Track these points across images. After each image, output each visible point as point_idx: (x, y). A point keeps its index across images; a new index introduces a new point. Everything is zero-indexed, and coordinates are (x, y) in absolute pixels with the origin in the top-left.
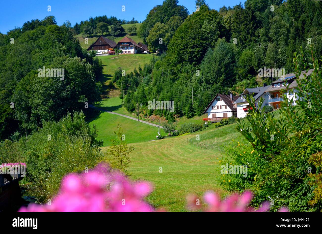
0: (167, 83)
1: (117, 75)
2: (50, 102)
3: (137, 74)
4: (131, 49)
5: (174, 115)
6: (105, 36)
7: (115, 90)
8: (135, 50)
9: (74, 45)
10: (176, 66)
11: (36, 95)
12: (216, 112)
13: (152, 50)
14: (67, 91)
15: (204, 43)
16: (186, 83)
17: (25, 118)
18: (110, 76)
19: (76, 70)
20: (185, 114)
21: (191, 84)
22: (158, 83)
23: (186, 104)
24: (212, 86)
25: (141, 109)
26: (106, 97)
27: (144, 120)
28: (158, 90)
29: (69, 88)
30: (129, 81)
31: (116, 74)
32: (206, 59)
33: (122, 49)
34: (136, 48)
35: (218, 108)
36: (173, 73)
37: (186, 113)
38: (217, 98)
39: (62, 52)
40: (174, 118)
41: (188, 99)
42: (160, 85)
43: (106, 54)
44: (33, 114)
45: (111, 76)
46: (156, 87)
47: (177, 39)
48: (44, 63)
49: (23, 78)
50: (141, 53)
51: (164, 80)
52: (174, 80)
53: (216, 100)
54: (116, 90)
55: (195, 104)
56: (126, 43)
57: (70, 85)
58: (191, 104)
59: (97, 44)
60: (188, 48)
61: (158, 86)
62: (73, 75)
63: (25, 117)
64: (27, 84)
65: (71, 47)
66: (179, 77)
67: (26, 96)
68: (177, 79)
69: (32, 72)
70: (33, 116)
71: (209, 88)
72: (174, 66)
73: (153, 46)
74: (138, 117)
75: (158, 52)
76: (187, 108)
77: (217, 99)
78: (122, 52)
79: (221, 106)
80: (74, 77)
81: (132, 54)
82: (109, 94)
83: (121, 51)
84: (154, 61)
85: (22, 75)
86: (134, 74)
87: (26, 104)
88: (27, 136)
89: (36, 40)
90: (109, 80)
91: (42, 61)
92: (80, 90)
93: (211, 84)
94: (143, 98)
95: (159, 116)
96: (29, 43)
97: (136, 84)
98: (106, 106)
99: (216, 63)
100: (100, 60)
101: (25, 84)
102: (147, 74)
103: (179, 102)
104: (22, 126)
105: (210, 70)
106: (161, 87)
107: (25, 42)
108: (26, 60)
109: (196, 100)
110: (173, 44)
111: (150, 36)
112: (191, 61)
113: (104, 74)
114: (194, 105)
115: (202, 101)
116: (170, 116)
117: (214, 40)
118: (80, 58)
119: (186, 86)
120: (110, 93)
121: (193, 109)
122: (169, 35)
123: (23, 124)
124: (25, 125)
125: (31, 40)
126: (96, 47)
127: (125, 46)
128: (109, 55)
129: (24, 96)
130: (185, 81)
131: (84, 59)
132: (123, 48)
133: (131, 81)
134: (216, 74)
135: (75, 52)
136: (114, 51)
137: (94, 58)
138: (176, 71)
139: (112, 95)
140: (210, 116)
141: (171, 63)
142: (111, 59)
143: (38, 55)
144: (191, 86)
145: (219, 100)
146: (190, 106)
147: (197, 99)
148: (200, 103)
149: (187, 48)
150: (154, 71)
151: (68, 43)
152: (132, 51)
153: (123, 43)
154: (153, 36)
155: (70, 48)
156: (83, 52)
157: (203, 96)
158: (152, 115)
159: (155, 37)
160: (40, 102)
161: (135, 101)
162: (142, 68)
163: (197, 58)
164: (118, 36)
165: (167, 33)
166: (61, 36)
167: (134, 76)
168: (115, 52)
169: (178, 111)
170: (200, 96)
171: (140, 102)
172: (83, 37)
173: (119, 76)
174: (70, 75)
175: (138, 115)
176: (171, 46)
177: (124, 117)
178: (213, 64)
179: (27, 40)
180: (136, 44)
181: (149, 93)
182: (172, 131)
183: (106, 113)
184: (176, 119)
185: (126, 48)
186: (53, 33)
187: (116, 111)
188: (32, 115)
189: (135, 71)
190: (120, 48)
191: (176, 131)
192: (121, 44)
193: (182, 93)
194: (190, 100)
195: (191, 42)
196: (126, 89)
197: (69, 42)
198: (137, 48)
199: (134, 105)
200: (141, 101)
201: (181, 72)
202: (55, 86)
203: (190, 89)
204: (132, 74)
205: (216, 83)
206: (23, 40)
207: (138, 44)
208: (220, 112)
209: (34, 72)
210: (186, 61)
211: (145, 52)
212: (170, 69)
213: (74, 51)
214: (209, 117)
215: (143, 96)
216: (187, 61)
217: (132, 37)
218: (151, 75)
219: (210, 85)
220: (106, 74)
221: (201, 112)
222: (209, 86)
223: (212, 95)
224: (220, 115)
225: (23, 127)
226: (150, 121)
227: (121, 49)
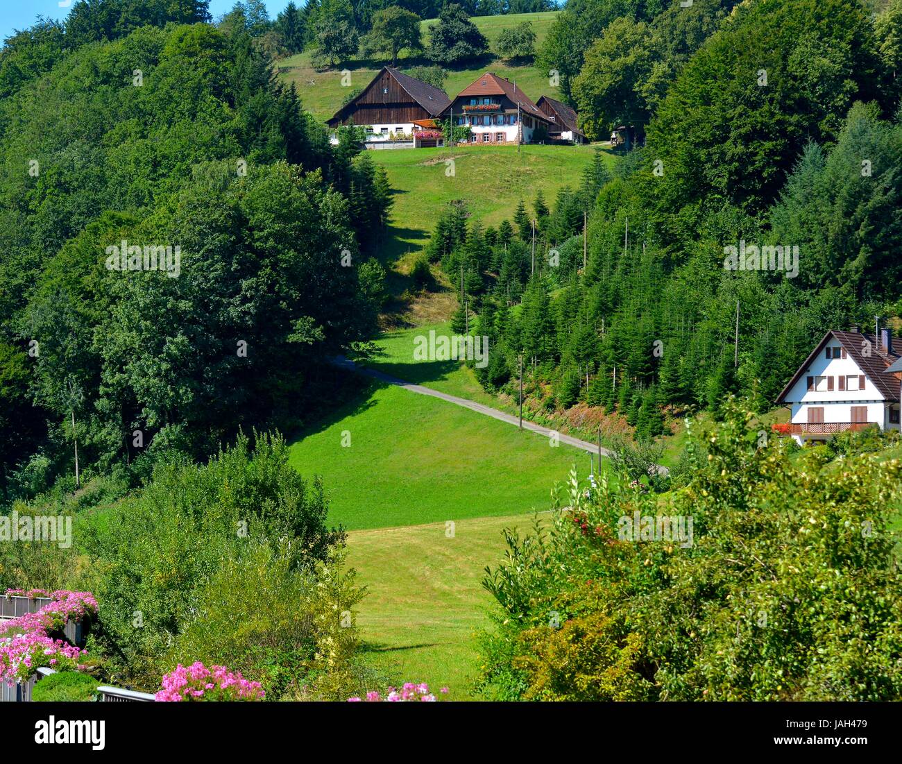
0: (641, 275)
1: (446, 234)
2: (177, 342)
3: (527, 231)
4: (509, 123)
5: (663, 408)
6: (407, 63)
7: (435, 295)
8: (526, 128)
9: (274, 110)
10: (677, 211)
11: (119, 310)
12: (822, 402)
13: (595, 130)
14: (245, 300)
15: (791, 124)
16: (713, 279)
17: (73, 401)
18: (418, 234)
19: (279, 217)
20: (706, 404)
21: (733, 283)
22: (603, 277)
23: (709, 366)
24: (817, 293)
25: (531, 377)
26: (399, 324)
27: (544, 424)
28: (603, 303)
29: (250, 288)
30: (495, 257)
31: (442, 227)
32: (796, 186)
33: (473, 123)
34: (527, 119)
35: (831, 387)
36: (666, 238)
37: (709, 400)
38: (828, 346)
39: (230, 138)
40: (663, 418)
41: (718, 343)
42: (612, 286)
43: (408, 140)
44: (107, 385)
45: (424, 237)
46: (596, 288)
47: (685, 103)
48: (153, 179)
49: (68, 241)
50: (548, 142)
51: (630, 265)
52: (668, 265)
53: (824, 353)
54: (440, 295)
55: (747, 368)
56: (487, 101)
57: (254, 274)
58: (732, 366)
59: (369, 99)
60: (729, 142)
61: (605, 288)
62: (270, 234)
63: (76, 395)
64: (86, 268)
65: (264, 116)
66: (688, 255)
67: (79, 314)
68: (680, 262)
69: (105, 219)
70: (108, 395)
71: (802, 303)
72: (668, 210)
73: (600, 111)
74: (518, 409)
75: (620, 140)
76: (711, 382)
77: (828, 350)
78: (470, 136)
79: (841, 379)
80: (271, 243)
81: (511, 146)
82: (411, 310)
83: (469, 130)
84: (597, 176)
85: (64, 230)
86: (516, 229)
87: (80, 346)
88: (80, 472)
89: (123, 85)
90: (412, 251)
91: (147, 171)
92: (295, 295)
93: (812, 287)
94: (542, 333)
95: (604, 409)
96: (97, 97)
97: (523, 271)
98: (395, 361)
99: (833, 204)
100: (377, 170)
101: (78, 263)
102: (565, 234)
103: (682, 354)
104: (63, 432)
105: (810, 231)
106: (617, 290)
107: (80, 90)
108: (83, 167)
109: (752, 349)
110: (668, 124)
111: (585, 72)
112: (737, 192)
113: (393, 227)
114: (740, 370)
115: (774, 355)
116: (648, 409)
117: (835, 110)
118: (295, 165)
119: (714, 292)
120: (416, 307)
121: (737, 383)
122: (664, 72)
123: (65, 425)
124: (71, 428)
125: (104, 82)
126: (364, 111)
127: (484, 110)
128: (417, 146)
129: (74, 312)
130: (712, 273)
131: (314, 171)
132: (477, 118)
133: (500, 260)
134: (836, 247)
135: (280, 138)
136: (439, 129)
137: (356, 162)
138: (677, 229)
139: (422, 313)
140: (801, 416)
141: (658, 198)
142: (427, 164)
143: (133, 148)
144: (734, 291)
145: (837, 356)
146: (724, 374)
147: (755, 346)
148: (766, 362)
149: (725, 139)
150: (594, 221)
151: (252, 101)
152: (512, 132)
153: (477, 98)
154: (598, 71)
155: (260, 120)
156: (311, 138)
157: (777, 333)
158: (577, 403)
159: (608, 76)
160: (134, 339)
161: (511, 346)
162: (551, 203)
163: (761, 179)
164: (459, 64)
165: (656, 64)
166: (226, 70)
167: (517, 239)
168: (441, 134)
169: (680, 390)
170: (766, 332)
171: (530, 348)
172: (317, 65)
173: (454, 235)
174: (257, 234)
175: (520, 401)
176: (661, 131)
177: (464, 410)
178: (824, 208)
179: (87, 82)
180: (529, 102)
181: (566, 315)
182: (645, 472)
183: (394, 388)
184: (670, 423)
185: (486, 119)
186: (193, 60)
187: (435, 384)
188: (102, 390)
189: (521, 216)
190: (463, 117)
191: (664, 471)
192: (468, 103)
193: (698, 318)
194: (727, 347)
195: (741, 115)
196: (479, 289)
197: (257, 97)
198: (534, 119)
199: (509, 363)
200: (536, 346)
201: (697, 237)
202: (195, 279)
203: (728, 305)
204: (507, 228)
205: (835, 283)
206: (72, 84)
207: (538, 104)
208: (837, 402)
209: (113, 217)
210: (716, 190)
211: (567, 135)
212: (654, 219)
213: (274, 135)
214: (794, 421)
215: (544, 328)
216: (721, 193)
217: (517, 72)
218: (580, 236)
219: (809, 292)
220: (403, 227)
221: (769, 399)
222: (805, 295)
223: (812, 331)
224: (838, 415)
225: (67, 435)
226: (565, 428)
227: (467, 125)
